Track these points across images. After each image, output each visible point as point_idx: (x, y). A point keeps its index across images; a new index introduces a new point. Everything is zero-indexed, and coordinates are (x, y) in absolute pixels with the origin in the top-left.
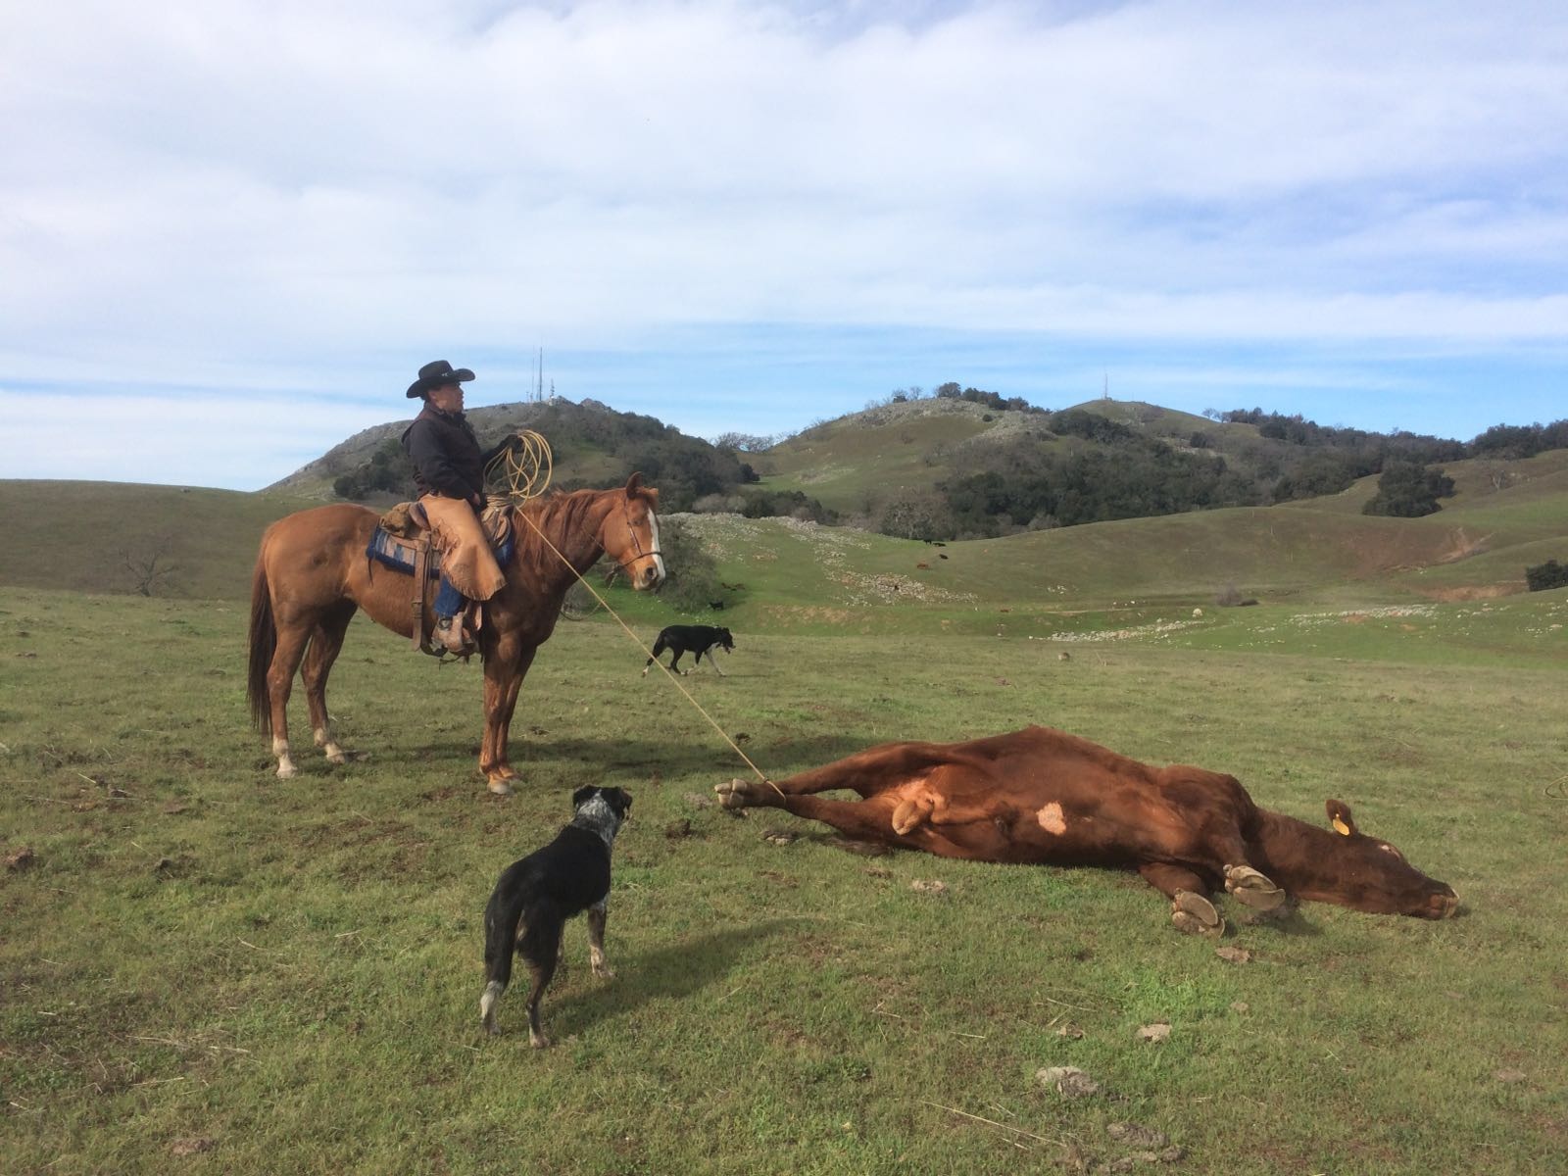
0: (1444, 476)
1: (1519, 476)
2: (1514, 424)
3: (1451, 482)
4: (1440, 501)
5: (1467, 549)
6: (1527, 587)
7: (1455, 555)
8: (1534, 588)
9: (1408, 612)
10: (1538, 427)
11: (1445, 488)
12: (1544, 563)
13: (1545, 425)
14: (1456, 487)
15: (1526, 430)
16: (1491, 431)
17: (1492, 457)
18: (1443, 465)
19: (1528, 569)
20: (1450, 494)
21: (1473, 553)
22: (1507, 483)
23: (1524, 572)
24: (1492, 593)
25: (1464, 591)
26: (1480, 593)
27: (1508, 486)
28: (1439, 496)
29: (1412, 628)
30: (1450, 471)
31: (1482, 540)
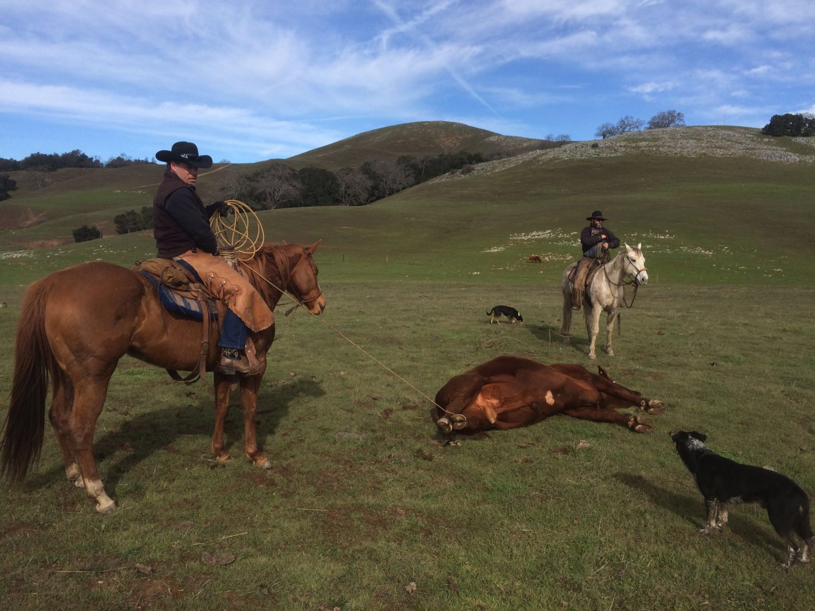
0: (10, 178)
1: (50, 181)
2: (44, 153)
3: (14, 183)
4: (10, 193)
5: (35, 219)
6: (74, 240)
7: (29, 222)
8: (78, 241)
9: (19, 255)
10: (56, 155)
11: (12, 185)
12: (80, 227)
13: (60, 155)
14: (17, 185)
15: (51, 156)
16: (32, 156)
17: (35, 170)
18: (8, 173)
19: (73, 230)
20: (14, 189)
21: (39, 223)
22: (44, 185)
23: (72, 233)
24: (55, 243)
25: (41, 242)
26: (50, 243)
27: (45, 186)
28: (9, 190)
29: (24, 264)
30: (14, 176)
31: (41, 215)
